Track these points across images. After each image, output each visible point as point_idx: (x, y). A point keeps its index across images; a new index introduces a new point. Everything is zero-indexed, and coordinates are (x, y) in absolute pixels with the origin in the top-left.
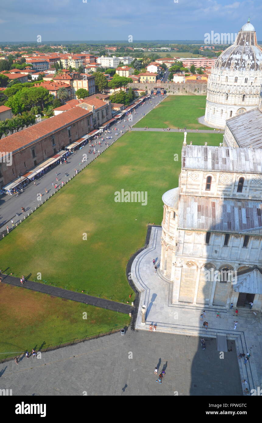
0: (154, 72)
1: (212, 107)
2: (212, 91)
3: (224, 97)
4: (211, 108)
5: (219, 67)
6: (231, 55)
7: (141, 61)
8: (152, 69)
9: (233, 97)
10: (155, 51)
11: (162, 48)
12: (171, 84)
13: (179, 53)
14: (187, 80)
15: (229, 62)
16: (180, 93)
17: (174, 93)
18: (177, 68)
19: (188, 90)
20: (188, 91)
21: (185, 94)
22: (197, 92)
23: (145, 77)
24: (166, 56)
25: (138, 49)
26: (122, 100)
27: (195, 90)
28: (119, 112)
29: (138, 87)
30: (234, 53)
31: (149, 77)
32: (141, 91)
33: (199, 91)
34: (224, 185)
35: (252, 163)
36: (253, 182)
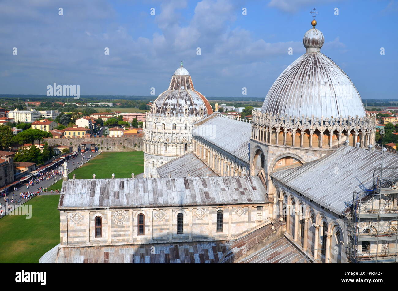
0: (84, 126)
1: (151, 160)
2: (148, 141)
3: (163, 148)
4: (150, 162)
5: (154, 114)
6: (166, 100)
7: (70, 116)
8: (82, 123)
9: (174, 147)
10: (93, 106)
11: (101, 103)
12: (103, 138)
13: (122, 108)
14: (125, 134)
15: (165, 107)
16: (117, 150)
17: (108, 149)
18: (114, 122)
19: (126, 145)
20: (126, 147)
21: (122, 150)
22: (138, 147)
23: (72, 133)
24: (105, 111)
25: (69, 103)
26: (32, 158)
27: (135, 145)
28: (27, 173)
29: (60, 143)
30: (169, 98)
31: (77, 133)
32: (62, 147)
33: (140, 147)
34: (119, 227)
35: (152, 195)
36: (155, 219)
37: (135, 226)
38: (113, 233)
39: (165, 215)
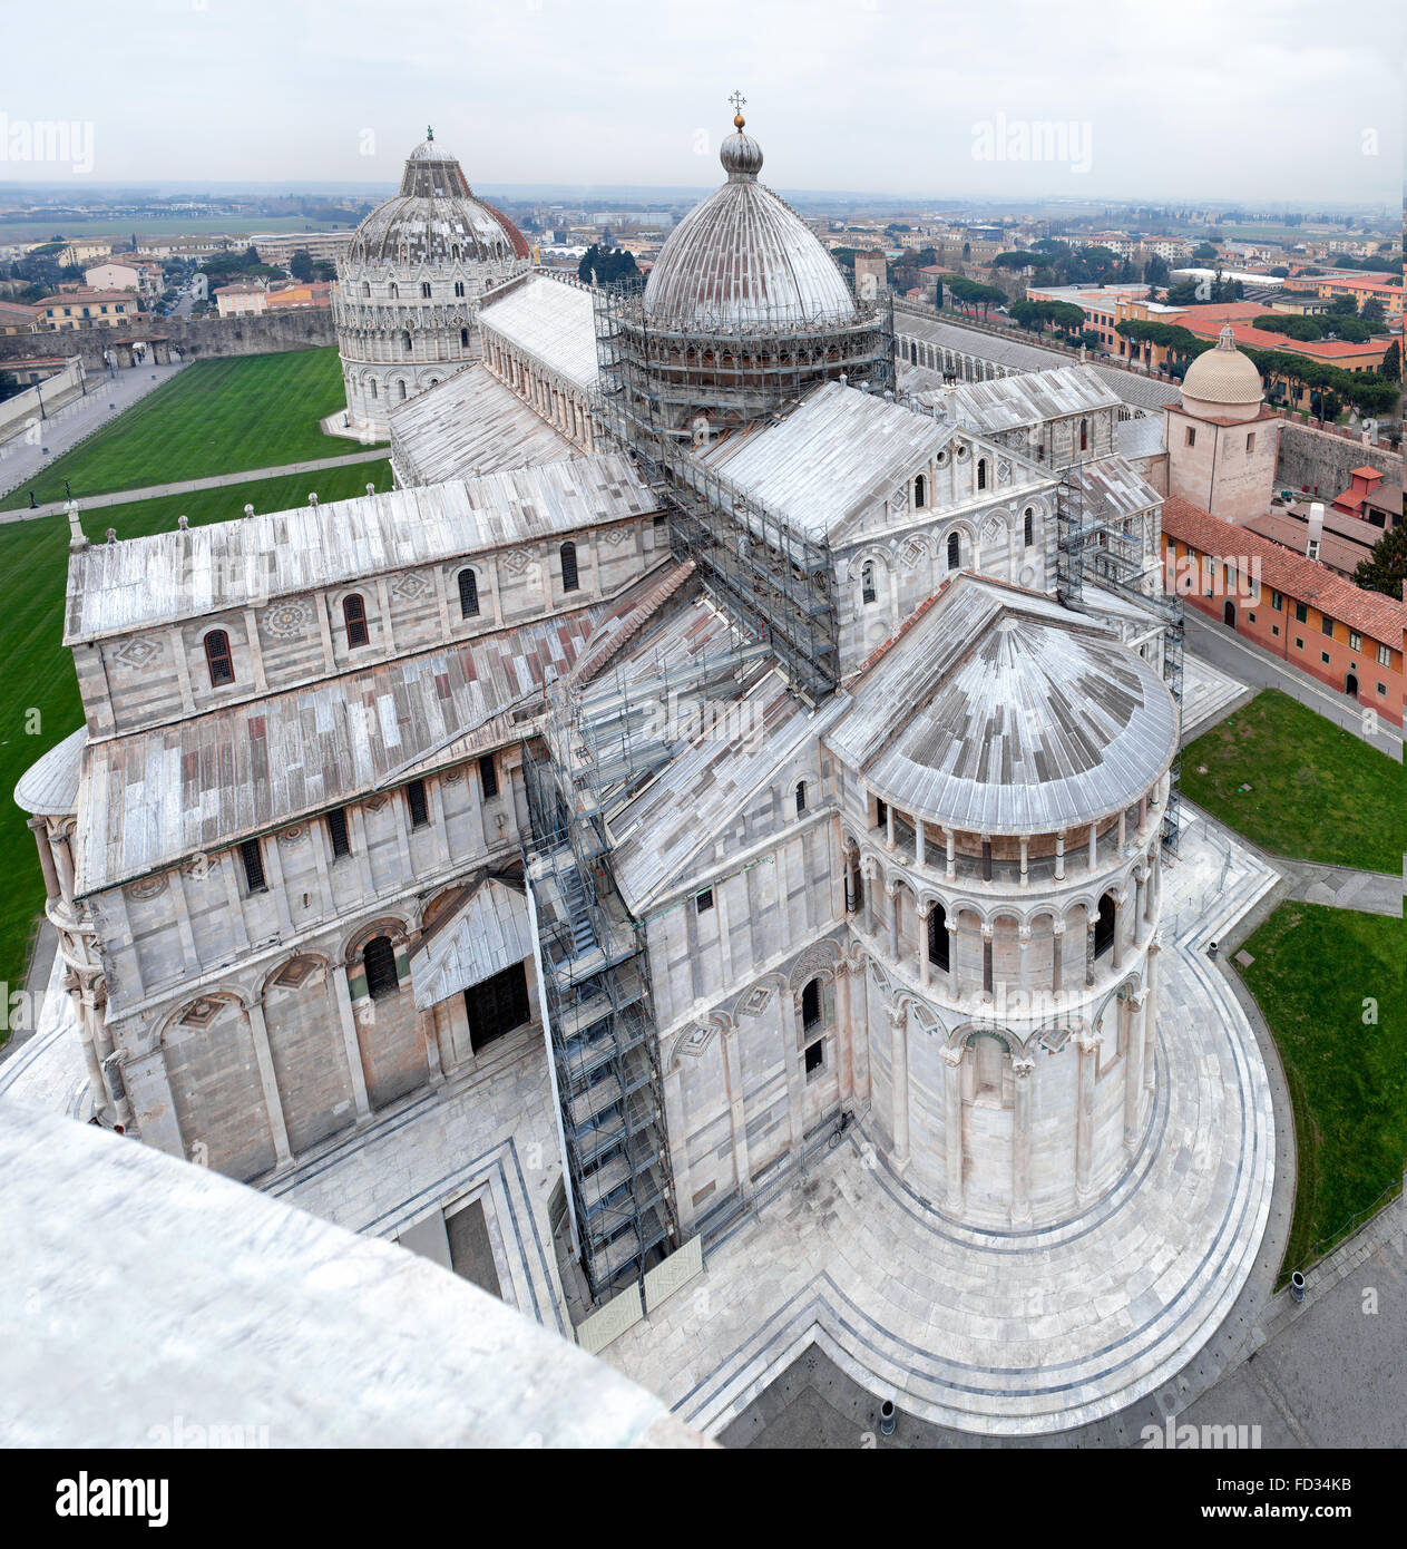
34: (286, 642)
35: (379, 541)
36: (396, 598)
37: (340, 629)
38: (271, 663)
39: (422, 583)
